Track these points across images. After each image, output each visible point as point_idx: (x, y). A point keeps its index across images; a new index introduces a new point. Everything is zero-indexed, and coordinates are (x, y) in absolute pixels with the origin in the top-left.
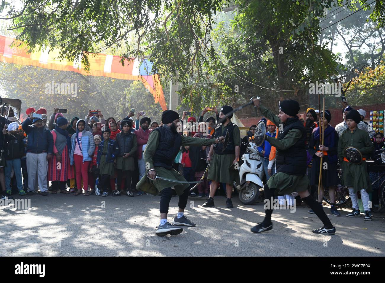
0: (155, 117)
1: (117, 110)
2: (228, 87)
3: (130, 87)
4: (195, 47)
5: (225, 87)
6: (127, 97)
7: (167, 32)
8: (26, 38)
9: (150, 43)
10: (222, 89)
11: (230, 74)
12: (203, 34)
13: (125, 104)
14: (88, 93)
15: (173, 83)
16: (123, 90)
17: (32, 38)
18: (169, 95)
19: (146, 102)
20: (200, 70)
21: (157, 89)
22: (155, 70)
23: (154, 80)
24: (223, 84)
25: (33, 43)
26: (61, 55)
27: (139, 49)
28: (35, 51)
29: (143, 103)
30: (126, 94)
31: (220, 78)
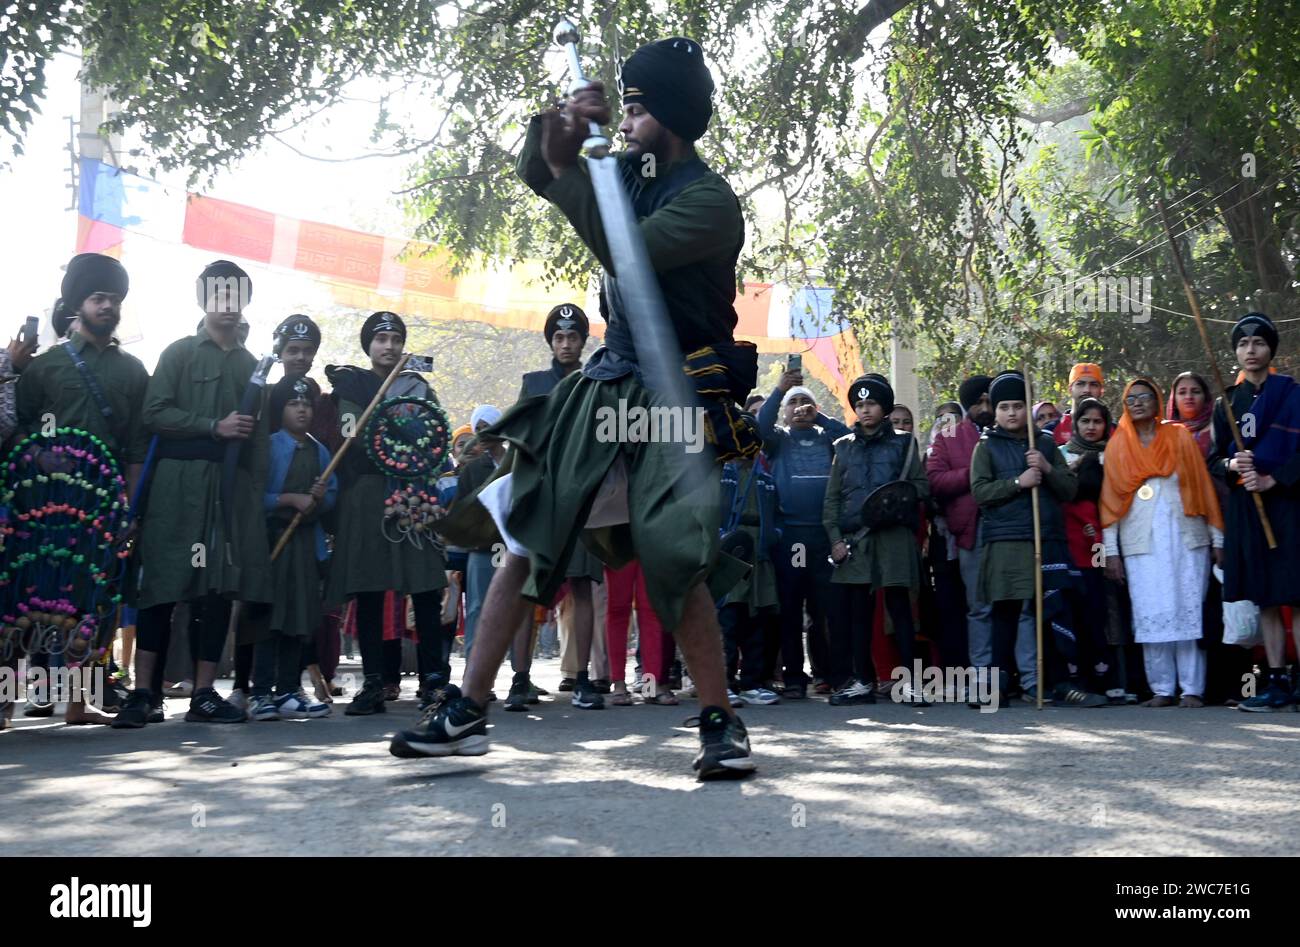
2: (1090, 340)
4: (970, 224)
5: (1081, 341)
7: (876, 183)
8: (446, 228)
9: (822, 223)
10: (1069, 349)
12: (991, 183)
17: (461, 230)
20: (990, 295)
22: (842, 307)
24: (1072, 332)
25: (465, 244)
26: (548, 271)
27: (787, 241)
28: (472, 269)
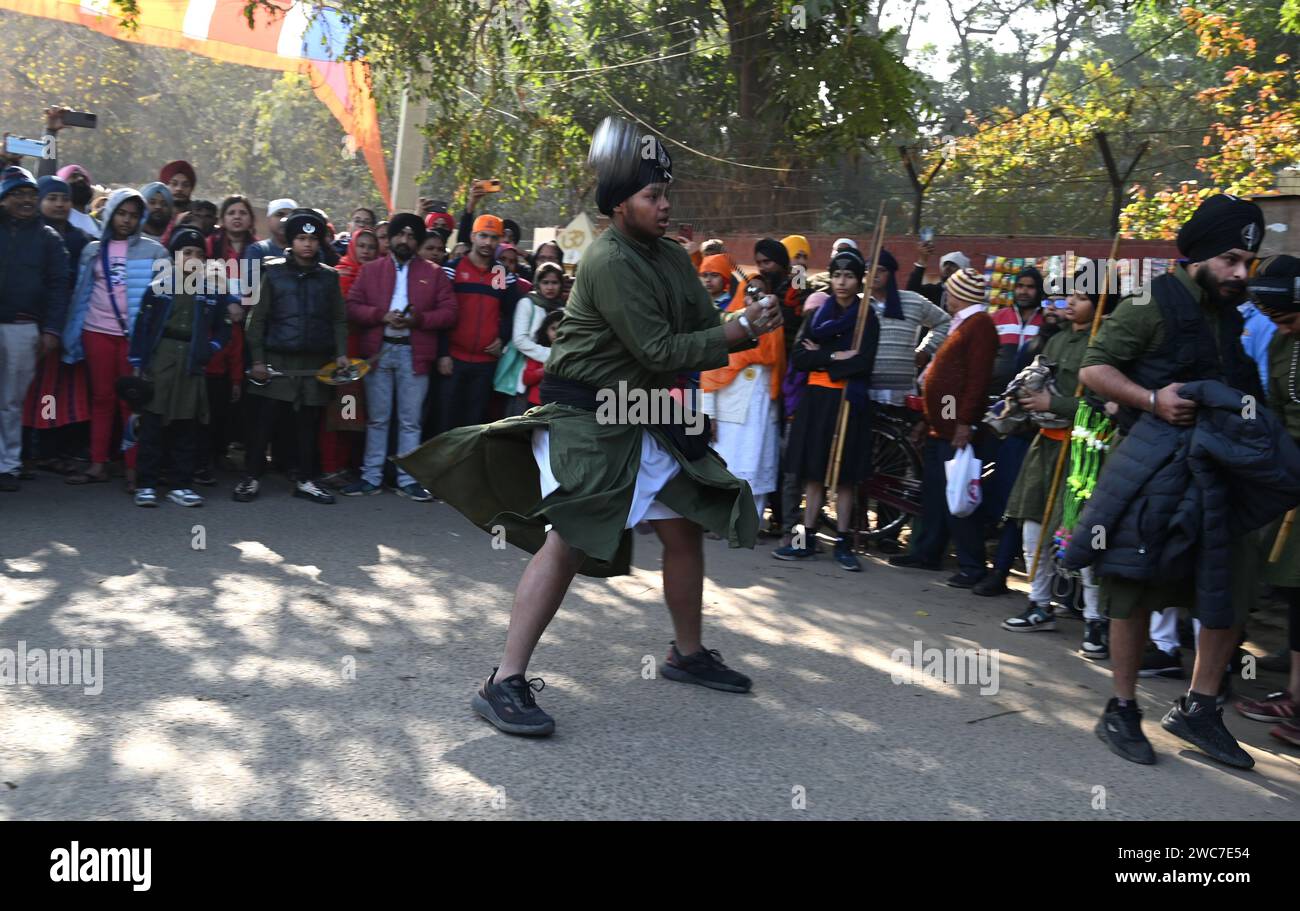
0: (348, 192)
1: (224, 156)
2: (581, 131)
3: (270, 87)
5: (573, 128)
6: (260, 122)
10: (562, 138)
11: (593, 88)
13: (251, 143)
14: (131, 93)
15: (410, 100)
16: (248, 96)
18: (396, 130)
19: (320, 141)
20: (498, 66)
21: (357, 111)
22: (354, 50)
23: (350, 83)
24: (566, 120)
29: (310, 143)
30: (258, 109)
31: (561, 99)
